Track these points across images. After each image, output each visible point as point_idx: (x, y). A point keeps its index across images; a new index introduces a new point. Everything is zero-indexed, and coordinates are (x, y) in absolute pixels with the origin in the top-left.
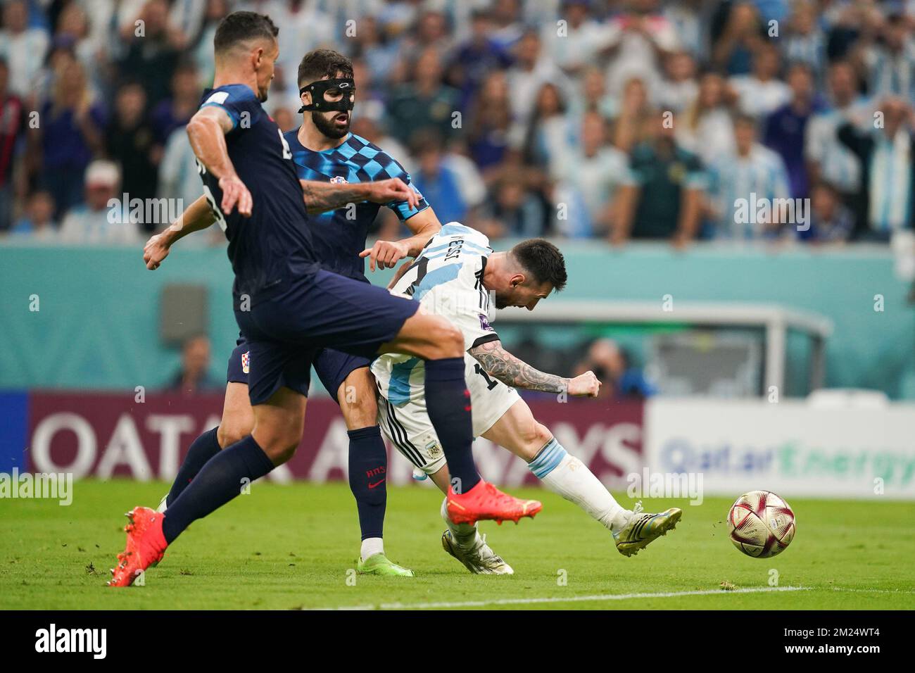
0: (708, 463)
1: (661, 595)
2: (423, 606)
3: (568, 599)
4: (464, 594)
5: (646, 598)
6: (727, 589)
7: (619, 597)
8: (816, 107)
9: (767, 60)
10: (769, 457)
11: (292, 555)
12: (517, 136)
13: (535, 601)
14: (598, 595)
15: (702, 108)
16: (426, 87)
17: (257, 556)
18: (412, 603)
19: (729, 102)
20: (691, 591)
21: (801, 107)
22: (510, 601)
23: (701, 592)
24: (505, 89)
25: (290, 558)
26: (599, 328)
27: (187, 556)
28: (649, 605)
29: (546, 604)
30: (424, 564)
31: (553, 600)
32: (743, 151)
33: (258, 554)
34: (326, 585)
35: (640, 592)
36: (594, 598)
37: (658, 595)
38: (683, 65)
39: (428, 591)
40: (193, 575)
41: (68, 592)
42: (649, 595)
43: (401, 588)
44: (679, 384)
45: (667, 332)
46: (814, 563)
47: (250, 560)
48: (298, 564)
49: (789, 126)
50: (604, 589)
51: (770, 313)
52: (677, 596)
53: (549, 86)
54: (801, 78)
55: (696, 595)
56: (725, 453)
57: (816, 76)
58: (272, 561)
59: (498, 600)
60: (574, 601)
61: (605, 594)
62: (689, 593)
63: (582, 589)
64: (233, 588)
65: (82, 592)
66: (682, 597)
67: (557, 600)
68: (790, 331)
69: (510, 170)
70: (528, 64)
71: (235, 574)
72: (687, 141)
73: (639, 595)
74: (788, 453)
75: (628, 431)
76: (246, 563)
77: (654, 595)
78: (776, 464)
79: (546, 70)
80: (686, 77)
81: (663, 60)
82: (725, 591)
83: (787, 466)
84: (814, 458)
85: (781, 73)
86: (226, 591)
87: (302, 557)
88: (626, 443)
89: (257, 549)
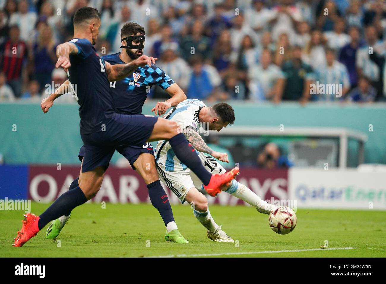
0: (315, 195)
1: (295, 251)
2: (195, 256)
3: (256, 253)
4: (212, 250)
5: (288, 252)
6: (323, 248)
7: (278, 252)
8: (361, 45)
9: (340, 25)
10: (341, 192)
11: (139, 234)
12: (234, 57)
13: (242, 253)
14: (269, 251)
15: (312, 45)
16: (196, 37)
17: (125, 235)
18: (190, 254)
19: (323, 43)
20: (308, 249)
21: (354, 45)
22: (232, 254)
23: (312, 250)
24: (229, 37)
25: (139, 235)
26: (269, 138)
27: (95, 235)
28: (290, 255)
29: (247, 255)
30: (195, 237)
31: (250, 253)
32: (330, 64)
33: (125, 234)
34: (154, 247)
35: (286, 250)
36: (267, 252)
37: (294, 251)
38: (305, 27)
39: (197, 249)
40: (98, 242)
41: (45, 250)
42: (290, 251)
43: (186, 248)
44: (303, 162)
45: (298, 140)
46: (360, 237)
47: (122, 236)
48: (142, 238)
49: (349, 53)
50: (271, 248)
51: (342, 132)
52: (302, 251)
53: (247, 36)
54: (355, 33)
55: (310, 251)
56: (322, 191)
57: (360, 31)
58: (131, 236)
59: (227, 253)
60: (258, 254)
61: (271, 251)
62: (307, 250)
63: (262, 248)
64: (115, 248)
65: (51, 250)
66: (304, 252)
67: (252, 253)
68: (350, 139)
69: (231, 72)
70: (239, 27)
71: (115, 242)
72: (306, 59)
73: (286, 251)
74: (349, 191)
75: (281, 182)
76: (120, 238)
77: (292, 251)
78: (344, 195)
79: (246, 29)
80: (306, 32)
81: (296, 25)
82: (322, 249)
83: (348, 196)
84: (360, 193)
85: (346, 31)
86: (112, 249)
87: (144, 235)
88: (280, 187)
89: (125, 232)
